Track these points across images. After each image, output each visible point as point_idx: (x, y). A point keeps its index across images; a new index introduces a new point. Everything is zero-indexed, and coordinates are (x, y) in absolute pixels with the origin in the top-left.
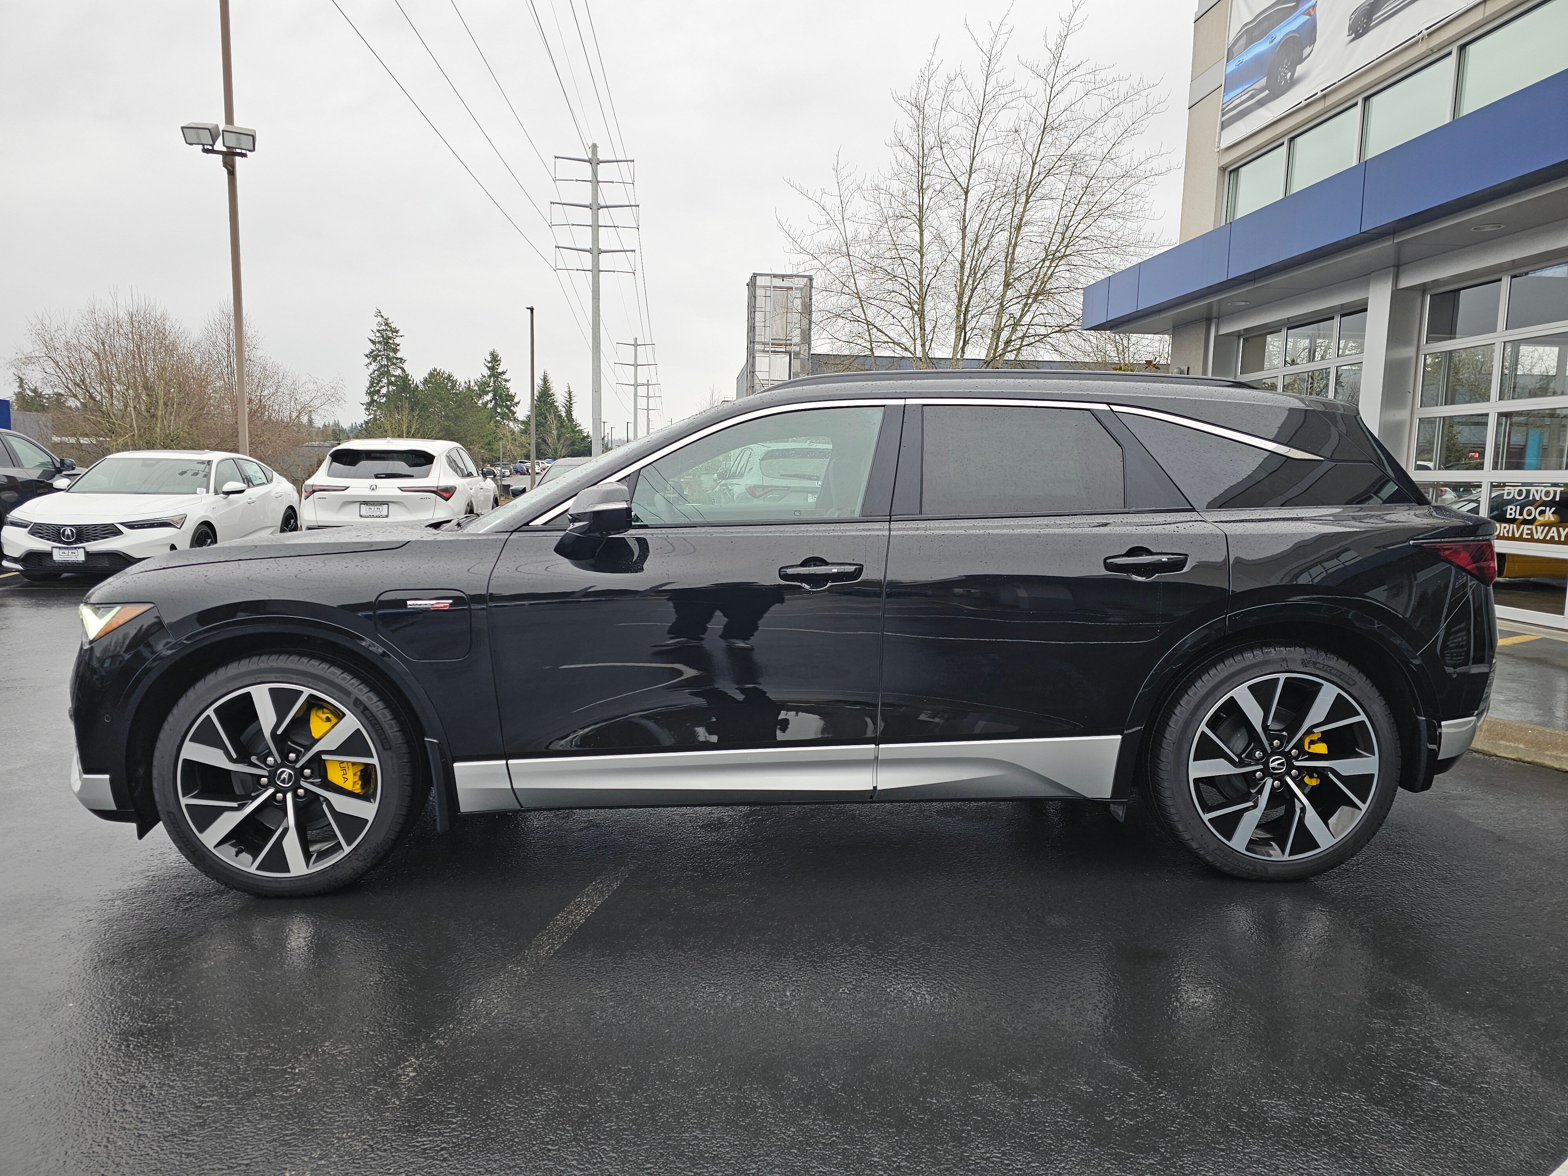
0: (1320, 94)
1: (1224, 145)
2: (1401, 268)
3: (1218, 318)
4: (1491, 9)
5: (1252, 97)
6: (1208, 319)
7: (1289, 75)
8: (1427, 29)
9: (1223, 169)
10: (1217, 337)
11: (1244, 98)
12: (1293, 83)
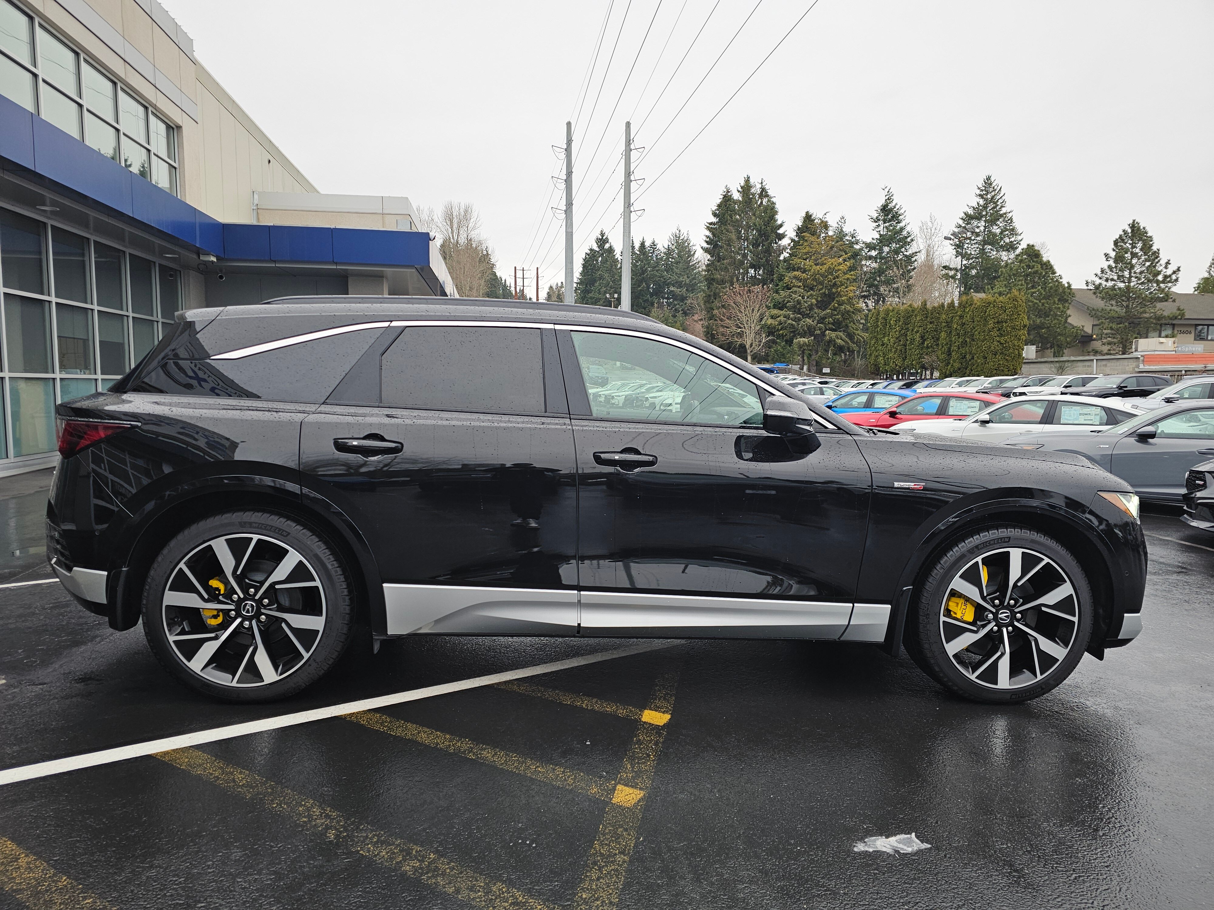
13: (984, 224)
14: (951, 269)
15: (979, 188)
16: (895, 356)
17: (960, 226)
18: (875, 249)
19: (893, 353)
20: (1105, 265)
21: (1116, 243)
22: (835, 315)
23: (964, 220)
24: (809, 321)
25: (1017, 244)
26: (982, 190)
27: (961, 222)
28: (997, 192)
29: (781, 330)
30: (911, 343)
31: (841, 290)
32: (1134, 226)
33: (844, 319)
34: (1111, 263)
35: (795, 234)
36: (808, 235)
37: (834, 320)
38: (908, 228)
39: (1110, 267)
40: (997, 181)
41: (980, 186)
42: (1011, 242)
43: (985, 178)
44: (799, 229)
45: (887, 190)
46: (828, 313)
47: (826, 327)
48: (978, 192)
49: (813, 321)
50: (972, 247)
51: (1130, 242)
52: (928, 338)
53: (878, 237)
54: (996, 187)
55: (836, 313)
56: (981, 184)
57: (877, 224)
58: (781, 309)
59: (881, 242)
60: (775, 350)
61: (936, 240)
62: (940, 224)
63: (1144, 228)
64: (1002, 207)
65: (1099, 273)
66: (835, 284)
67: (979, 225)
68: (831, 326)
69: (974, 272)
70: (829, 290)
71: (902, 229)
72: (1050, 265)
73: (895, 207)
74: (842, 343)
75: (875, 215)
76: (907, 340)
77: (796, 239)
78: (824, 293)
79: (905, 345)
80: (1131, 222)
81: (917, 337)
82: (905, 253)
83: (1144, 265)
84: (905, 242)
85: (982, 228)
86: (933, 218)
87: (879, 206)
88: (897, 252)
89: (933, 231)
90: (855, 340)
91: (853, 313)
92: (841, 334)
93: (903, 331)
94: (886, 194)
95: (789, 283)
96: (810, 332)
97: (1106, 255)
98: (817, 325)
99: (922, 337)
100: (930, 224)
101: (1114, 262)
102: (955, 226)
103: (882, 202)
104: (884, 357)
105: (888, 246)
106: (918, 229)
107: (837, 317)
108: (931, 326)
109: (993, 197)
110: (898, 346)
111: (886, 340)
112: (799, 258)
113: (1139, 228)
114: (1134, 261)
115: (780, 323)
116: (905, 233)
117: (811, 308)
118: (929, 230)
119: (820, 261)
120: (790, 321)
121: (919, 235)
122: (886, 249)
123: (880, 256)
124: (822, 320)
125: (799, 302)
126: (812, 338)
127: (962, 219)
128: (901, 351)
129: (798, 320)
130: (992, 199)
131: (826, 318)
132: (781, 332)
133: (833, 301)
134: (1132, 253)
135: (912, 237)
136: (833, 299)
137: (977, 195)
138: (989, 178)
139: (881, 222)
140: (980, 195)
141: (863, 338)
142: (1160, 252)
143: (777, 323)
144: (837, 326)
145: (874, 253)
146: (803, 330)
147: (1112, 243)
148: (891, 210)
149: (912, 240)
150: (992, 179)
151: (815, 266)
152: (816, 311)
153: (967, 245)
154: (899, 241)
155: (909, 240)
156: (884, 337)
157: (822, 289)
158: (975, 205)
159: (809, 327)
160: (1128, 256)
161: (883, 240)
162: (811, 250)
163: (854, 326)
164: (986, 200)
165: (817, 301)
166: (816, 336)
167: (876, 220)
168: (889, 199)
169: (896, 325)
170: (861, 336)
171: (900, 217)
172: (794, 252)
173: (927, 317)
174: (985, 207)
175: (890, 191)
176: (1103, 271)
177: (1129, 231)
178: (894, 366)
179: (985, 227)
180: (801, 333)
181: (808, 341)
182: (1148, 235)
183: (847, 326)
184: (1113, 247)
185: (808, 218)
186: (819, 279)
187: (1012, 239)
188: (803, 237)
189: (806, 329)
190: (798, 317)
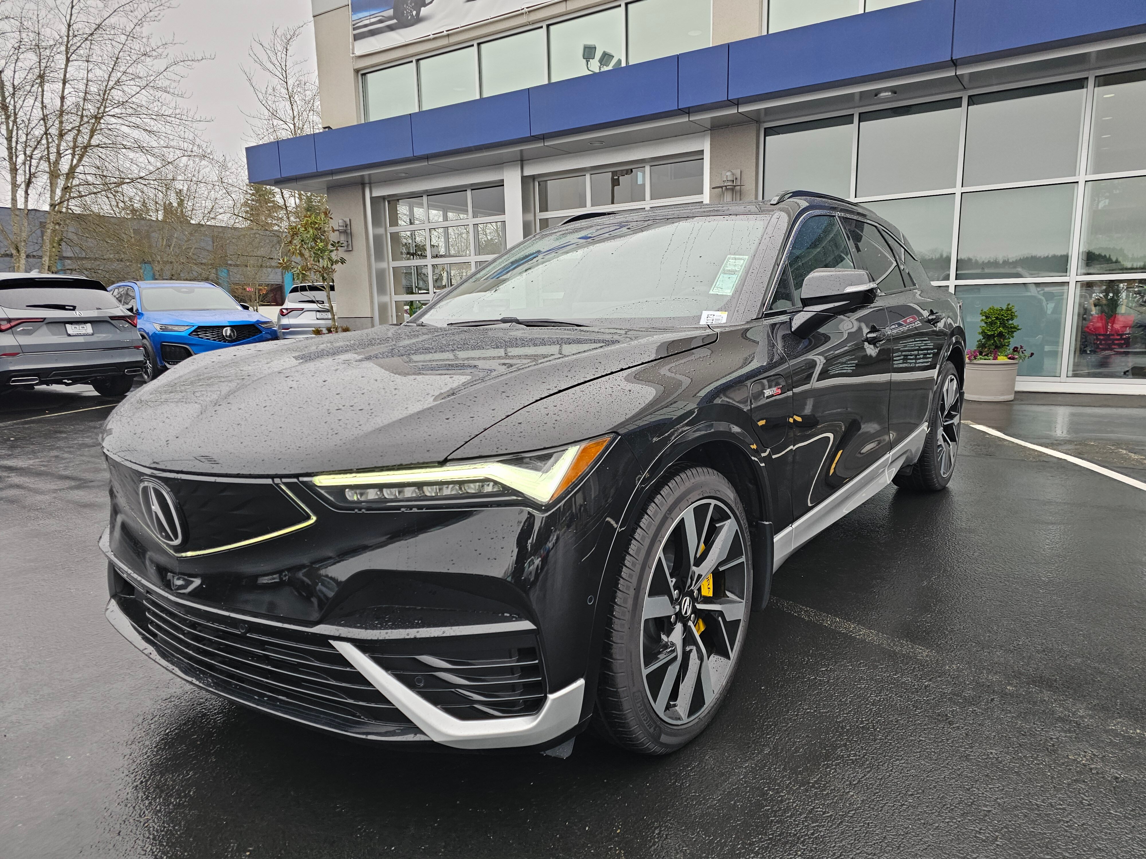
0: (445, 33)
1: (358, 53)
2: (525, 162)
3: (370, 183)
4: (571, 6)
5: (381, 21)
6: (362, 184)
7: (414, 13)
8: (527, 8)
9: (357, 71)
10: (372, 198)
11: (373, 20)
12: (418, 20)
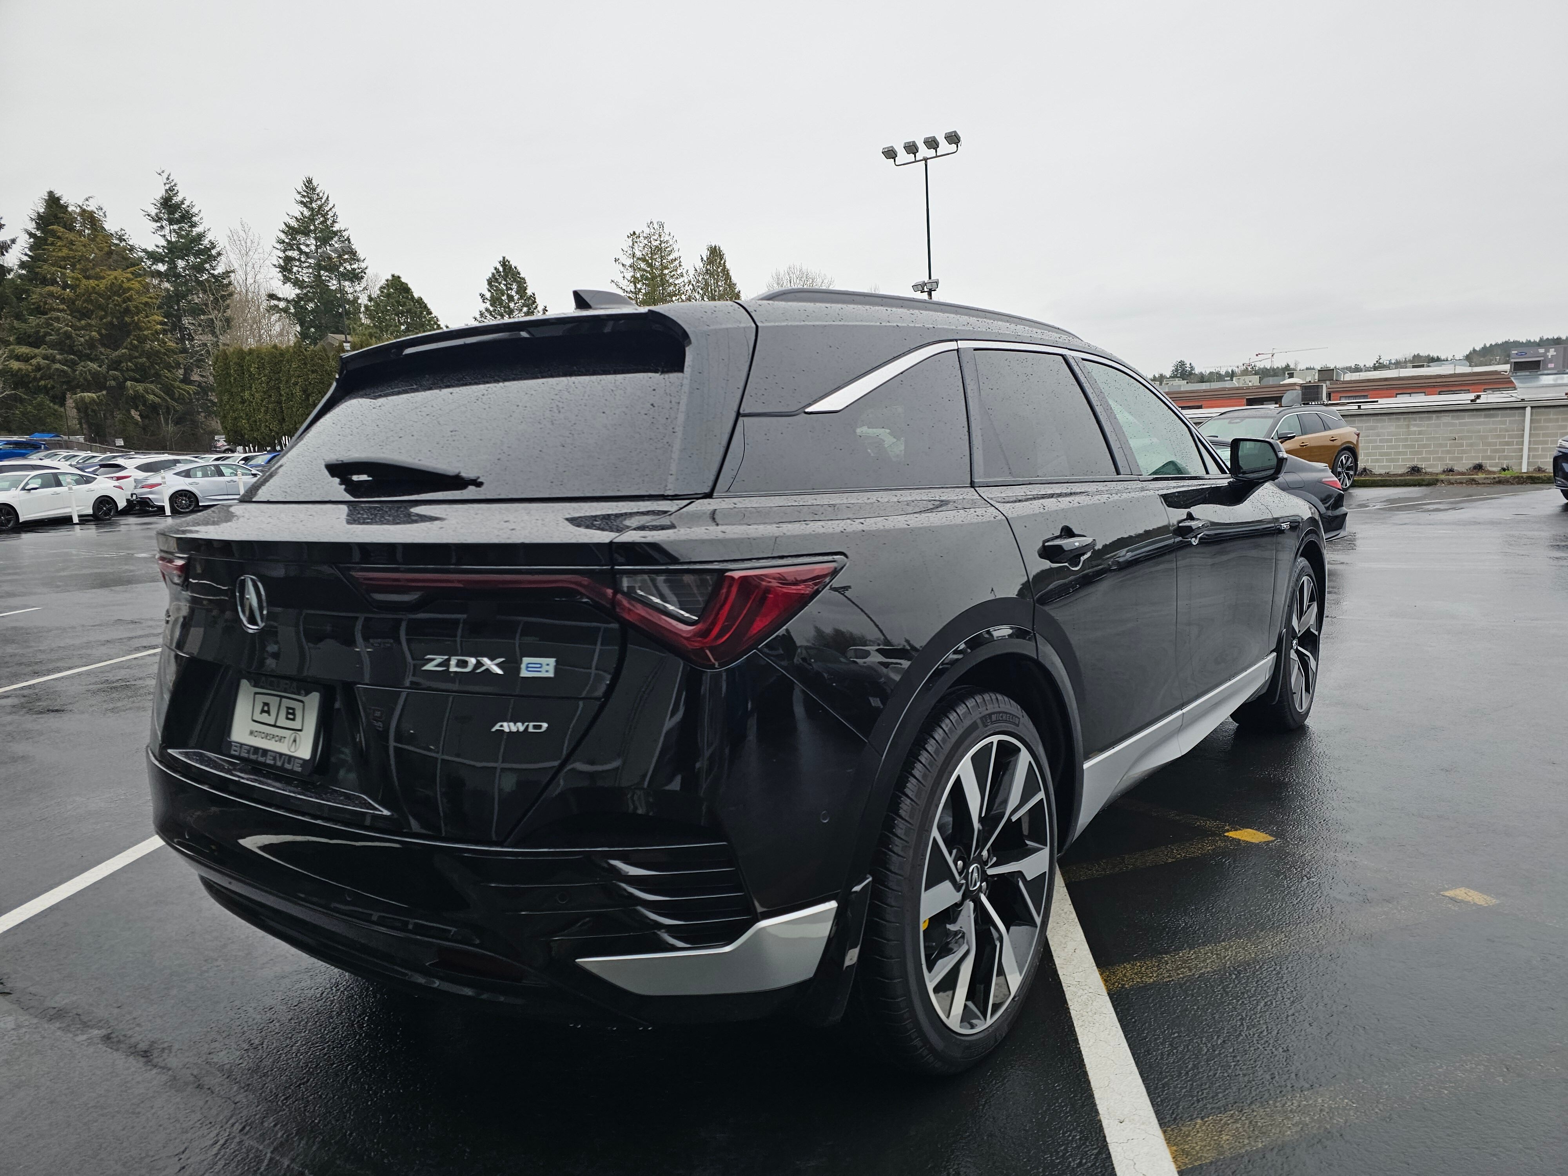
13: (314, 242)
14: (279, 299)
15: (299, 193)
16: (268, 417)
17: (283, 242)
18: (163, 262)
19: (262, 414)
20: (483, 307)
21: (490, 282)
22: (136, 358)
23: (286, 233)
24: (94, 366)
25: (362, 272)
26: (304, 196)
27: (283, 236)
28: (323, 201)
29: (41, 379)
30: (289, 400)
31: (139, 319)
32: (505, 263)
33: (152, 364)
34: (488, 305)
35: (34, 225)
36: (62, 230)
37: (136, 366)
38: (210, 236)
39: (487, 310)
40: (322, 186)
41: (300, 190)
42: (354, 270)
43: (305, 180)
44: (40, 216)
45: (165, 175)
46: (124, 355)
47: (123, 376)
48: (299, 198)
49: (100, 367)
50: (305, 272)
51: (504, 282)
52: (313, 393)
53: (165, 243)
54: (321, 195)
55: (137, 354)
56: (300, 187)
57: (159, 224)
58: (36, 344)
59: (170, 250)
60: (21, 412)
61: (256, 256)
62: (257, 235)
63: (515, 267)
64: (334, 222)
65: (478, 316)
66: (127, 311)
67: (309, 243)
68: (132, 374)
69: (311, 306)
70: (117, 318)
71: (200, 236)
72: (423, 303)
73: (182, 203)
74: (157, 400)
75: (153, 212)
76: (281, 395)
77: (38, 233)
78: (111, 323)
79: (280, 402)
80: (501, 259)
81: (297, 391)
82: (212, 272)
83: (521, 310)
84: (209, 255)
85: (313, 248)
86: (246, 226)
87: (158, 198)
88: (199, 268)
89: (249, 244)
90: (177, 395)
91: (165, 354)
92: (152, 386)
93: (272, 383)
94: (165, 181)
95: (42, 304)
96: (96, 383)
97: (482, 296)
98: (108, 372)
99: (304, 391)
100: (242, 233)
101: (491, 305)
102: (275, 240)
103: (161, 192)
104: (248, 420)
105: (183, 259)
106: (226, 240)
107: (140, 360)
108: (314, 376)
109: (320, 207)
110: (269, 403)
111: (246, 395)
112: (53, 265)
113: (511, 267)
114: (512, 305)
115: (38, 368)
116: (206, 242)
117: (91, 344)
118: (243, 242)
119: (91, 272)
120: (58, 366)
121: (228, 247)
122: (181, 263)
123: (172, 274)
124: (115, 365)
125: (68, 336)
126: (104, 392)
127: (283, 232)
128: (275, 410)
129: (73, 364)
130: (319, 210)
131: (121, 362)
132: (42, 383)
133: (128, 336)
134: (508, 295)
135: (219, 249)
136: (128, 334)
137: (297, 202)
138: (310, 181)
139: (164, 223)
140: (302, 202)
141: (188, 393)
142: (536, 296)
143: (30, 368)
144: (143, 375)
145: (162, 267)
146: (85, 379)
147: (486, 283)
148: (178, 206)
149: (219, 254)
150: (315, 183)
151: (84, 280)
152: (102, 350)
153: (296, 268)
154: (197, 254)
155: (214, 252)
156: (243, 391)
157: (104, 317)
158: (299, 216)
159: (95, 375)
160: (504, 298)
161: (173, 251)
162: (71, 253)
163: (169, 375)
164: (312, 209)
165: (100, 334)
166: (109, 389)
167: (157, 219)
168: (171, 191)
169: (259, 374)
170: (184, 390)
171: (194, 218)
172: (40, 254)
173: (305, 364)
174: (312, 219)
175: (171, 178)
176: (482, 314)
177: (501, 269)
178: (267, 431)
179: (316, 246)
180: (81, 385)
181: (98, 397)
182: (521, 276)
183: (157, 375)
184: (488, 287)
185: (53, 201)
186: (97, 301)
187: (355, 266)
188: (53, 233)
189: (89, 377)
190: (72, 359)
